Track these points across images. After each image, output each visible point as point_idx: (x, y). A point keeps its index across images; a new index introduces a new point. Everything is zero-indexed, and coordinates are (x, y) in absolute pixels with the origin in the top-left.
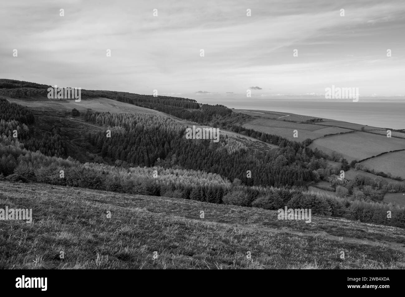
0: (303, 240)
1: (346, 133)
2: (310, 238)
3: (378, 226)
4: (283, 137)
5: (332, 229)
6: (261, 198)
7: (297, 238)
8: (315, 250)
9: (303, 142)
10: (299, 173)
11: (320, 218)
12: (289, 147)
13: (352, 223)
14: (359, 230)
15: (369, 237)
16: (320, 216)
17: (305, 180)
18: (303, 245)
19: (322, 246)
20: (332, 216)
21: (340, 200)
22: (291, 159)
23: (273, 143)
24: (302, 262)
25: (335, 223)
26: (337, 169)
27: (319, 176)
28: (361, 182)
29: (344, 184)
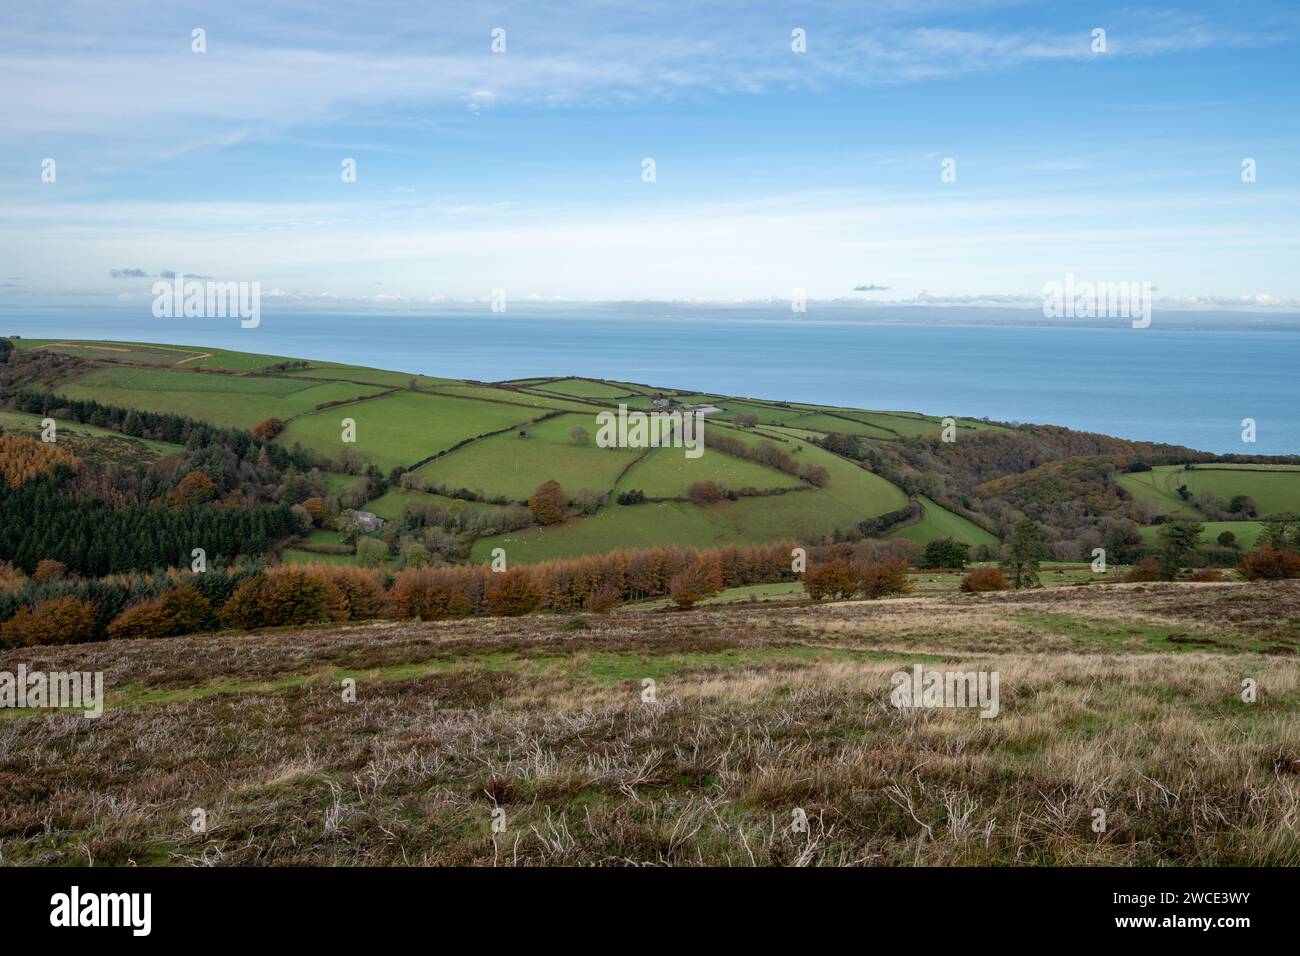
0: (272, 701)
1: (373, 397)
2: (292, 692)
3: (461, 622)
4: (196, 420)
5: (350, 654)
6: (136, 608)
7: (255, 701)
8: (309, 721)
9: (259, 431)
10: (252, 518)
11: (320, 632)
12: (216, 446)
13: (403, 627)
14: (417, 643)
15: (443, 653)
16: (318, 628)
17: (273, 534)
18: (273, 716)
19: (325, 707)
20: (350, 619)
21: (368, 574)
22: (227, 481)
23: (164, 439)
24: (271, 762)
25: (357, 636)
26: (357, 493)
27: (310, 520)
28: (416, 519)
29: (377, 533)
